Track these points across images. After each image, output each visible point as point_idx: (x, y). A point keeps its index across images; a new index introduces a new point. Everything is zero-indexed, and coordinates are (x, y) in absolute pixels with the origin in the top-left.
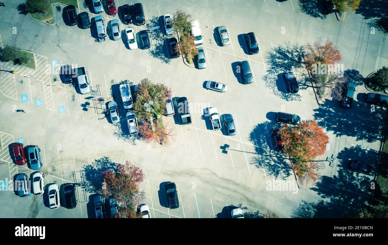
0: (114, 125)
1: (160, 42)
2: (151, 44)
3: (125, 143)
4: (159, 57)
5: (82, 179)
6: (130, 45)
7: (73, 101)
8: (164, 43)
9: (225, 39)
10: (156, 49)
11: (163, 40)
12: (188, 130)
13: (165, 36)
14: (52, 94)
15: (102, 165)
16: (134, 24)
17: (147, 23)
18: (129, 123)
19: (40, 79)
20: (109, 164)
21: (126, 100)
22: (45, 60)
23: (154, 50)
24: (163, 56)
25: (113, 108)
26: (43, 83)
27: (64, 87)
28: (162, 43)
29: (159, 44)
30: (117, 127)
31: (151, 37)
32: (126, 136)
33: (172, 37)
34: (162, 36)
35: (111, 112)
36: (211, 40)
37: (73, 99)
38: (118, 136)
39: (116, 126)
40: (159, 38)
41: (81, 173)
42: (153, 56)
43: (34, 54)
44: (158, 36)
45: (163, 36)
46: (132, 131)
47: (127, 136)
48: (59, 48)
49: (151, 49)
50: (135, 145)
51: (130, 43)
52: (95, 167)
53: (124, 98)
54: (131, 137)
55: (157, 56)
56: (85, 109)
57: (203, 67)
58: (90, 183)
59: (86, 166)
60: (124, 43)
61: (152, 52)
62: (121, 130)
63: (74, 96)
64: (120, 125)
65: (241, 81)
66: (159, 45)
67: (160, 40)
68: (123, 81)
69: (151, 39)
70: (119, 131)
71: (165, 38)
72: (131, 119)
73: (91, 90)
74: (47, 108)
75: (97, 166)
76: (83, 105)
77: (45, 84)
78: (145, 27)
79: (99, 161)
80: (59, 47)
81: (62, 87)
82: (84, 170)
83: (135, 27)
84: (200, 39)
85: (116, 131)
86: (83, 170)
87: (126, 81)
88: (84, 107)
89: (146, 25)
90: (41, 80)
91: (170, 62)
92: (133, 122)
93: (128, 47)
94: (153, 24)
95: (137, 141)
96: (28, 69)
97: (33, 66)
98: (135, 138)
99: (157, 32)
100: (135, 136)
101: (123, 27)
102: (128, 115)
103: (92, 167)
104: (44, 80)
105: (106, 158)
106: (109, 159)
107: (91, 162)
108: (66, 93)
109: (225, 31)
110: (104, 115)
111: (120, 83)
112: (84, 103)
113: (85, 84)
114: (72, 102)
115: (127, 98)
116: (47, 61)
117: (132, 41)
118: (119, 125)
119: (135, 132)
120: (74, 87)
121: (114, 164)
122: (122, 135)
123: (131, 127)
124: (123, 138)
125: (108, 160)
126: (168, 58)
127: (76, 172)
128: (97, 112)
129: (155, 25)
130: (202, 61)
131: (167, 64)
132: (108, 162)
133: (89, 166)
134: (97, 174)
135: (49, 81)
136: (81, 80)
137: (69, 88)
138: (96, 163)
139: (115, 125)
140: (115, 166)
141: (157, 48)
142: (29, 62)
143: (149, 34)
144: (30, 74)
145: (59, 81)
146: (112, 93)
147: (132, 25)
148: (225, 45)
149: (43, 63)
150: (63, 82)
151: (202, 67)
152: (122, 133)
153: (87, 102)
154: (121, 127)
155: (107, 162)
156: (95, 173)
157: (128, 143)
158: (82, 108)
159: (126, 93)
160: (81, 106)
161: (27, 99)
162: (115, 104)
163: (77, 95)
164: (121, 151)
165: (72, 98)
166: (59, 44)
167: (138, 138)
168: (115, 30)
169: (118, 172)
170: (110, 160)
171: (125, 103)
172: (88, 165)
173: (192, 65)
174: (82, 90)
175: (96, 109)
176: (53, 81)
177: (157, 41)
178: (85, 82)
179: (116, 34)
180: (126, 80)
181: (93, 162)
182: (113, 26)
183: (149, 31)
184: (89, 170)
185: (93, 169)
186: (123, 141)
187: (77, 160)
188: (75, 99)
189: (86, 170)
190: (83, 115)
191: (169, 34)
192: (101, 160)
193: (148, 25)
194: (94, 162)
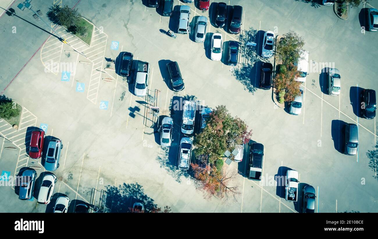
0: (161, 147)
1: (249, 62)
2: (238, 62)
3: (168, 175)
4: (243, 81)
5: (101, 201)
6: (213, 55)
7: (121, 99)
8: (255, 65)
9: (335, 87)
10: (242, 70)
11: (255, 61)
12: (252, 187)
13: (259, 57)
14: (99, 82)
15: (131, 192)
16: (225, 30)
17: (241, 34)
18: (182, 154)
19: (91, 59)
20: (140, 195)
21: (187, 123)
22: (105, 39)
23: (239, 70)
24: (248, 81)
25: (168, 126)
26: (93, 65)
27: (116, 79)
28: (252, 64)
29: (248, 64)
30: (164, 151)
31: (240, 52)
32: (171, 166)
33: (266, 61)
34: (254, 55)
35: (164, 130)
36: (314, 81)
37: (122, 98)
38: (161, 163)
39: (163, 149)
40: (250, 57)
41: (102, 194)
42: (236, 77)
43: (94, 27)
44: (249, 54)
45: (256, 56)
46: (183, 164)
47: (173, 167)
48: (125, 29)
49: (236, 67)
50: (180, 182)
51: (214, 51)
52: (121, 193)
53: (185, 120)
54: (177, 170)
55: (241, 78)
56: (132, 115)
57: (296, 113)
58: (109, 210)
59: (110, 187)
60: (205, 48)
61: (237, 72)
62: (168, 156)
63: (124, 94)
64: (169, 149)
65: (339, 148)
66: (247, 66)
67: (251, 59)
68: (190, 95)
69: (240, 55)
70: (165, 158)
71: (258, 60)
72: (186, 149)
73: (147, 94)
74: (87, 98)
75: (124, 193)
76: (131, 109)
77: (95, 67)
78: (237, 38)
79: (129, 187)
80: (126, 27)
81: (113, 78)
82: (107, 191)
83: (225, 34)
84: (303, 77)
85: (161, 156)
86: (105, 191)
87: (194, 97)
88: (132, 112)
89: (239, 36)
90: (92, 61)
91: (254, 92)
92: (188, 154)
93: (209, 56)
94: (248, 37)
95: (183, 177)
96: (81, 42)
97: (88, 42)
98: (182, 173)
99: (250, 48)
100: (182, 171)
101: (210, 28)
102: (184, 142)
103: (118, 192)
104: (95, 62)
105: (138, 185)
106: (142, 188)
107: (118, 184)
108: (116, 87)
109: (338, 76)
110: (152, 130)
111: (185, 96)
112: (133, 107)
113: (143, 84)
114: (119, 100)
115: (190, 120)
116: (107, 40)
117: (217, 50)
118: (167, 150)
119: (186, 167)
120: (128, 82)
121: (145, 197)
122: (167, 163)
123: (183, 159)
124: (168, 168)
125: (139, 190)
126: (254, 86)
127: (96, 191)
128: (145, 124)
129: (250, 39)
130: (298, 105)
131: (251, 93)
132: (140, 192)
133: (114, 188)
134: (121, 202)
135: (100, 64)
136: (140, 78)
137: (122, 82)
138: (124, 187)
139: (163, 147)
140: (146, 200)
141: (245, 69)
142: (86, 34)
143: (239, 48)
144: (81, 49)
145: (112, 69)
146: (171, 105)
147: (221, 30)
148: (333, 94)
149: (101, 40)
150: (116, 72)
151: (294, 112)
152: (168, 161)
153: (137, 106)
154: (169, 153)
155: (138, 192)
156: (119, 201)
157: (170, 176)
158: (129, 112)
159: (190, 114)
160: (129, 109)
161: (68, 78)
162: (171, 122)
163: (128, 93)
164: (159, 184)
165: (121, 95)
166: (127, 24)
167: (186, 175)
168: (201, 29)
169: (147, 209)
170: (142, 191)
171: (184, 126)
172: (114, 186)
173: (283, 105)
174: (137, 90)
175: (145, 119)
176: (106, 66)
177: (247, 60)
178: (144, 82)
179: (200, 35)
180: (193, 95)
181: (120, 185)
182: (199, 24)
183: (241, 44)
184: (113, 193)
185: (118, 194)
186: (166, 171)
187: (102, 176)
188: (124, 97)
189: (109, 192)
190: (127, 121)
191: (266, 56)
192: (131, 187)
193: (241, 36)
194: (122, 185)
